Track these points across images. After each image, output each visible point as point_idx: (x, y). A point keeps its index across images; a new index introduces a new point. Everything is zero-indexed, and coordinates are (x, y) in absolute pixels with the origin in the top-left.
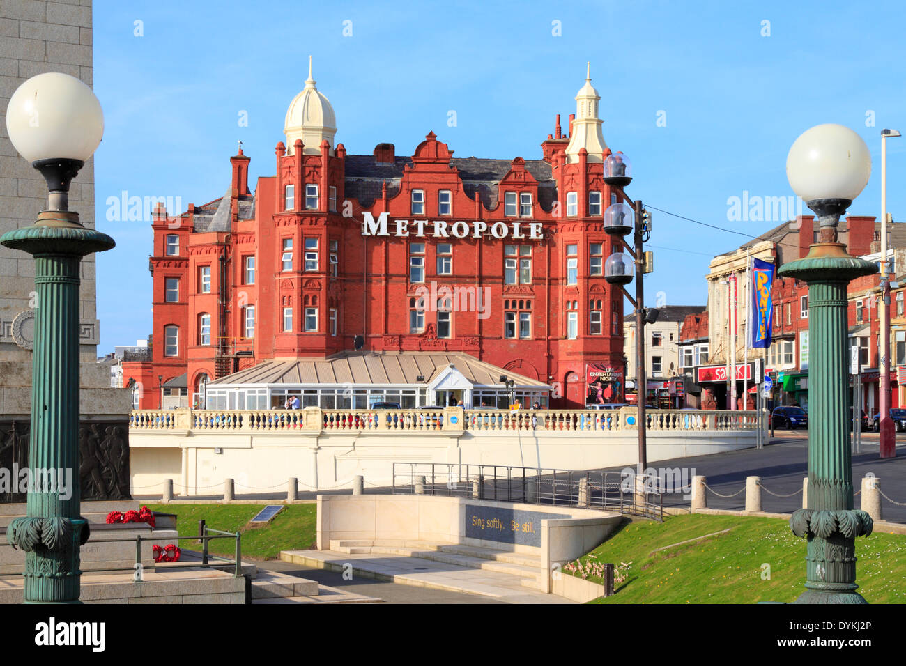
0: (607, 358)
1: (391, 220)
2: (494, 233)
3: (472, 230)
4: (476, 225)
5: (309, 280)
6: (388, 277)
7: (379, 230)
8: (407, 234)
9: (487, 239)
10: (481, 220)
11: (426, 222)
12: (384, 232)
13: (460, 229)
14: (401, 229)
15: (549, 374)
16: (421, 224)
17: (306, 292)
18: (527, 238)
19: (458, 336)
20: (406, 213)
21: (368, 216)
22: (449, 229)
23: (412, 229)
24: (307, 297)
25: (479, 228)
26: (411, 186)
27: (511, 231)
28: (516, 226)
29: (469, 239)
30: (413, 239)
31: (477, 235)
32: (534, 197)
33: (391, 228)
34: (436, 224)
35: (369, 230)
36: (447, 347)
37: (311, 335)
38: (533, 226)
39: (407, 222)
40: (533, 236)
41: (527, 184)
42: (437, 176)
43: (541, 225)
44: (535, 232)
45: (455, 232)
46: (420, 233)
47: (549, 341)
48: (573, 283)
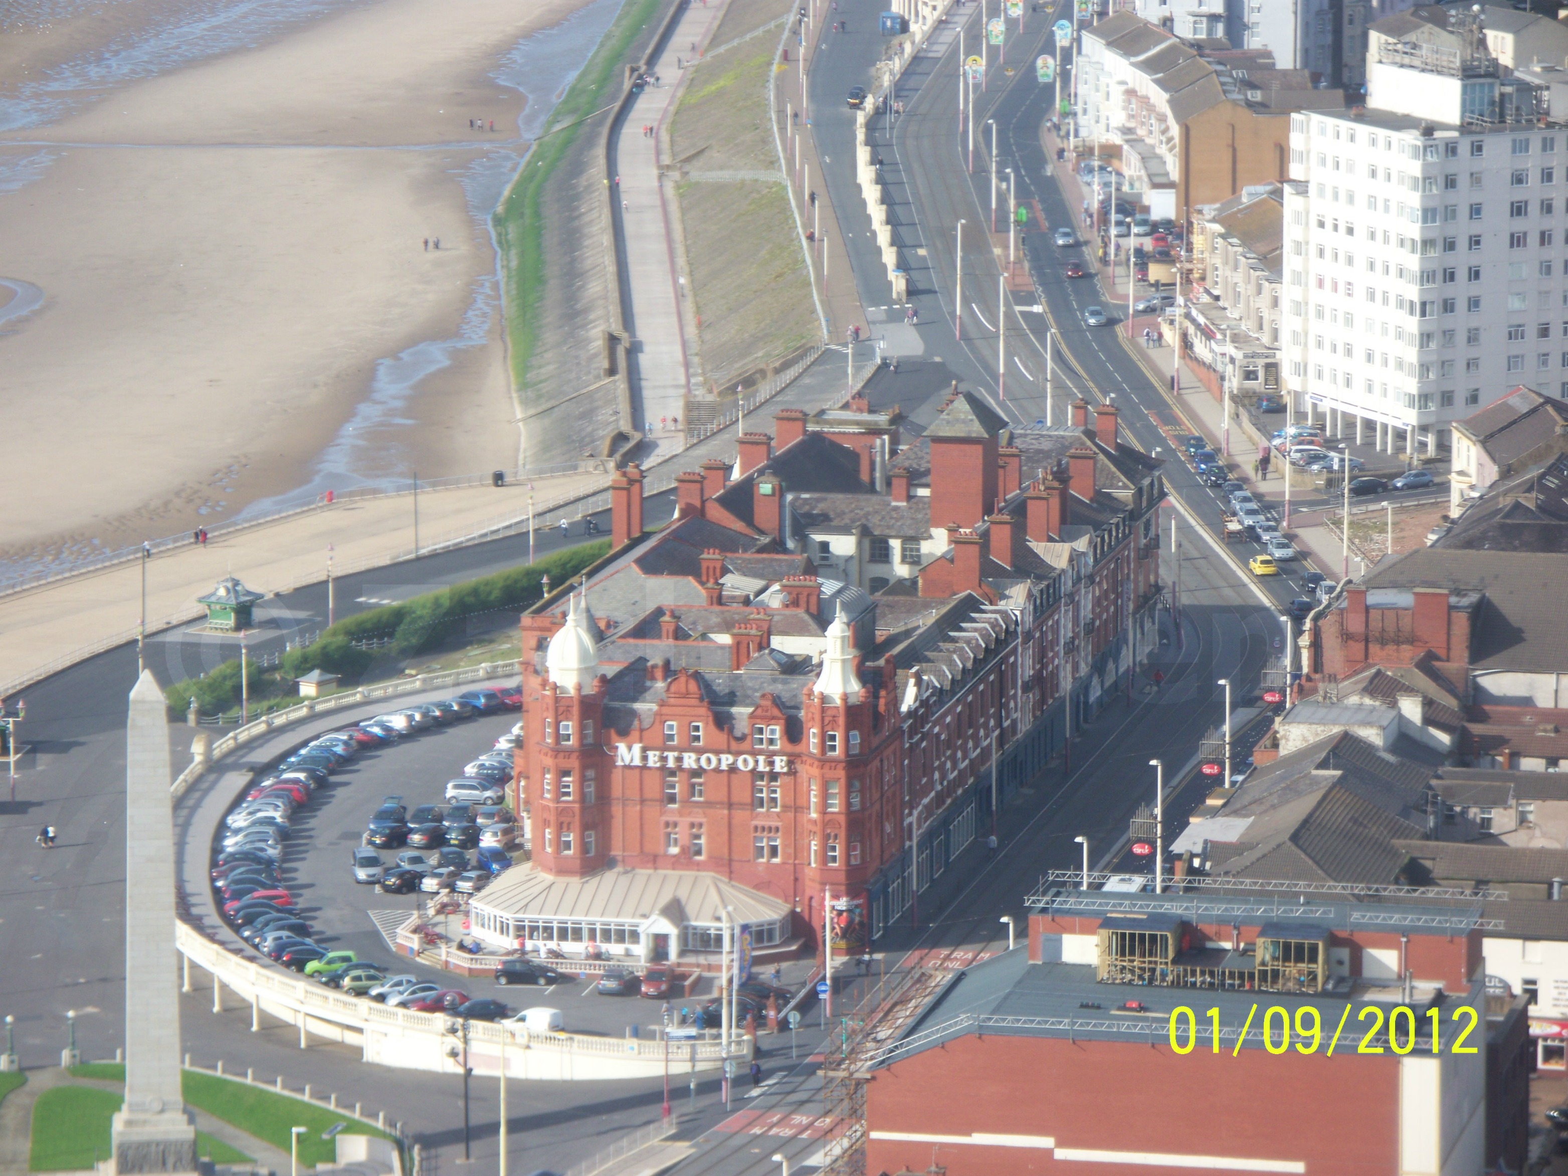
0: (843, 888)
1: (644, 750)
2: (740, 765)
3: (719, 760)
4: (723, 757)
5: (564, 809)
6: (642, 801)
7: (632, 760)
8: (658, 765)
9: (733, 769)
10: (729, 752)
11: (676, 754)
12: (637, 762)
13: (709, 761)
14: (653, 759)
15: (795, 896)
16: (671, 756)
17: (562, 819)
18: (771, 771)
19: (710, 857)
20: (659, 742)
21: (622, 747)
22: (698, 760)
23: (664, 759)
24: (562, 823)
25: (726, 760)
26: (664, 718)
27: (757, 762)
28: (761, 759)
29: (717, 770)
30: (663, 768)
31: (724, 767)
32: (781, 731)
33: (645, 758)
34: (686, 755)
35: (623, 760)
36: (699, 866)
37: (567, 857)
38: (777, 759)
39: (657, 753)
40: (777, 769)
41: (773, 718)
42: (688, 709)
43: (785, 758)
44: (780, 764)
45: (703, 763)
46: (671, 764)
47: (795, 865)
48: (814, 815)
